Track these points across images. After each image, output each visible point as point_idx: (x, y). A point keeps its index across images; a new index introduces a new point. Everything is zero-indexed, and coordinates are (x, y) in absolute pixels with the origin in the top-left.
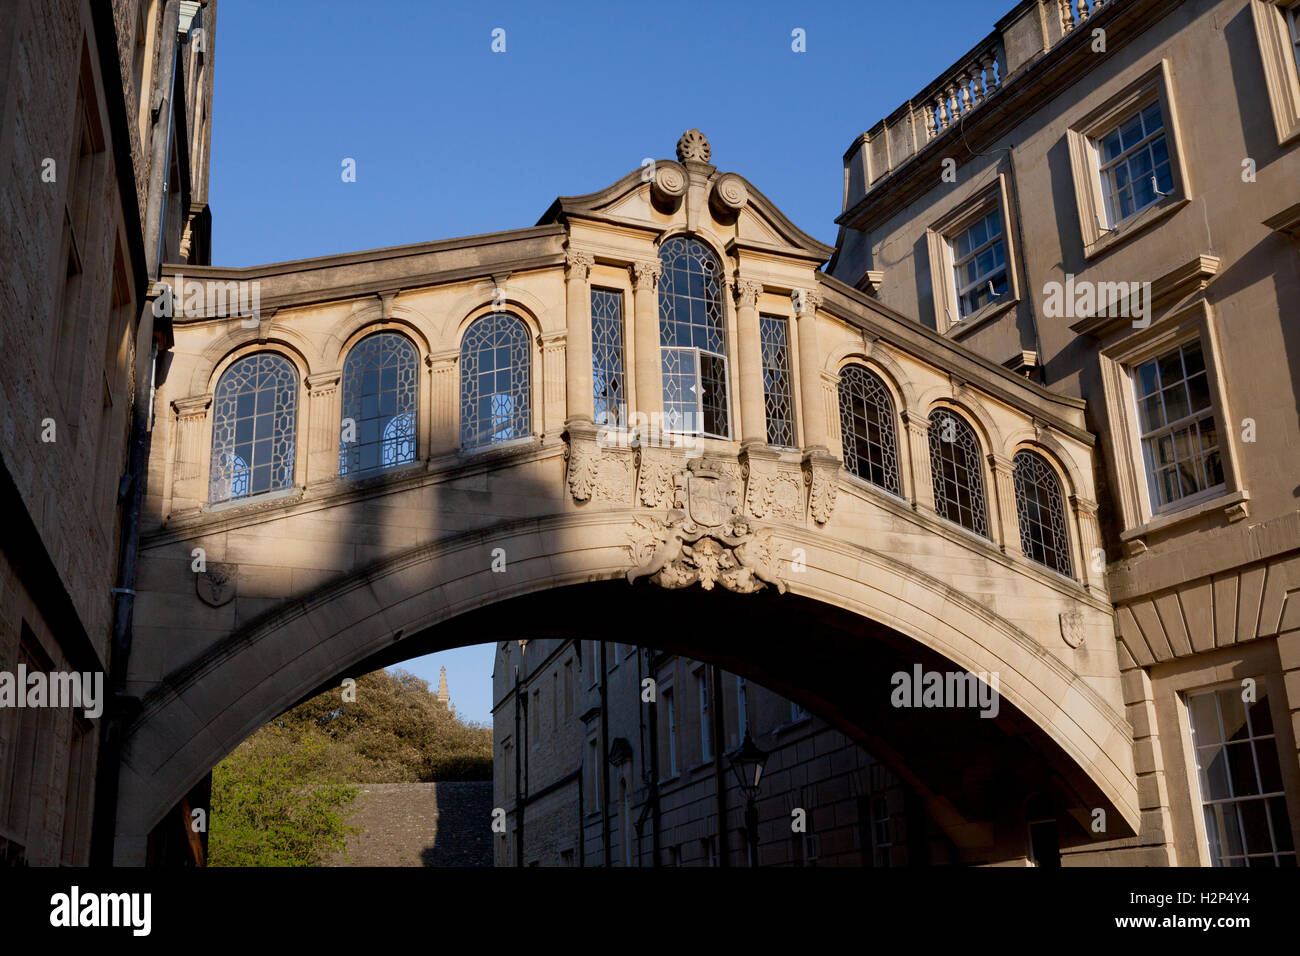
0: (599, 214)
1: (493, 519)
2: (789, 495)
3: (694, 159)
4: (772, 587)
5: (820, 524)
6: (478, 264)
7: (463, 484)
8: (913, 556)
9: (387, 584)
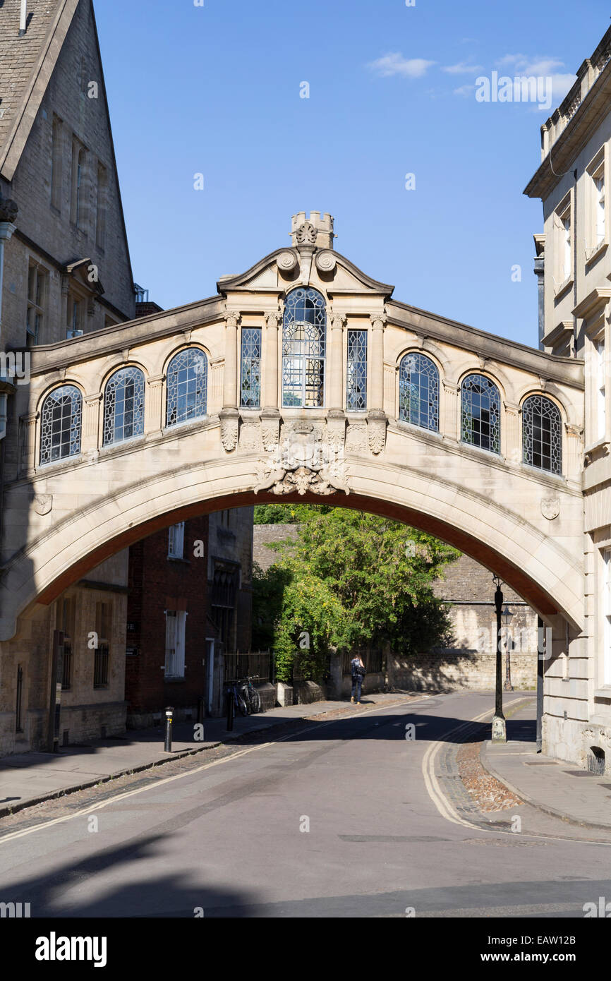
0: (241, 288)
1: (181, 464)
3: (304, 243)
4: (343, 491)
5: (376, 454)
6: (175, 324)
7: (165, 446)
8: (438, 469)
9: (124, 500)
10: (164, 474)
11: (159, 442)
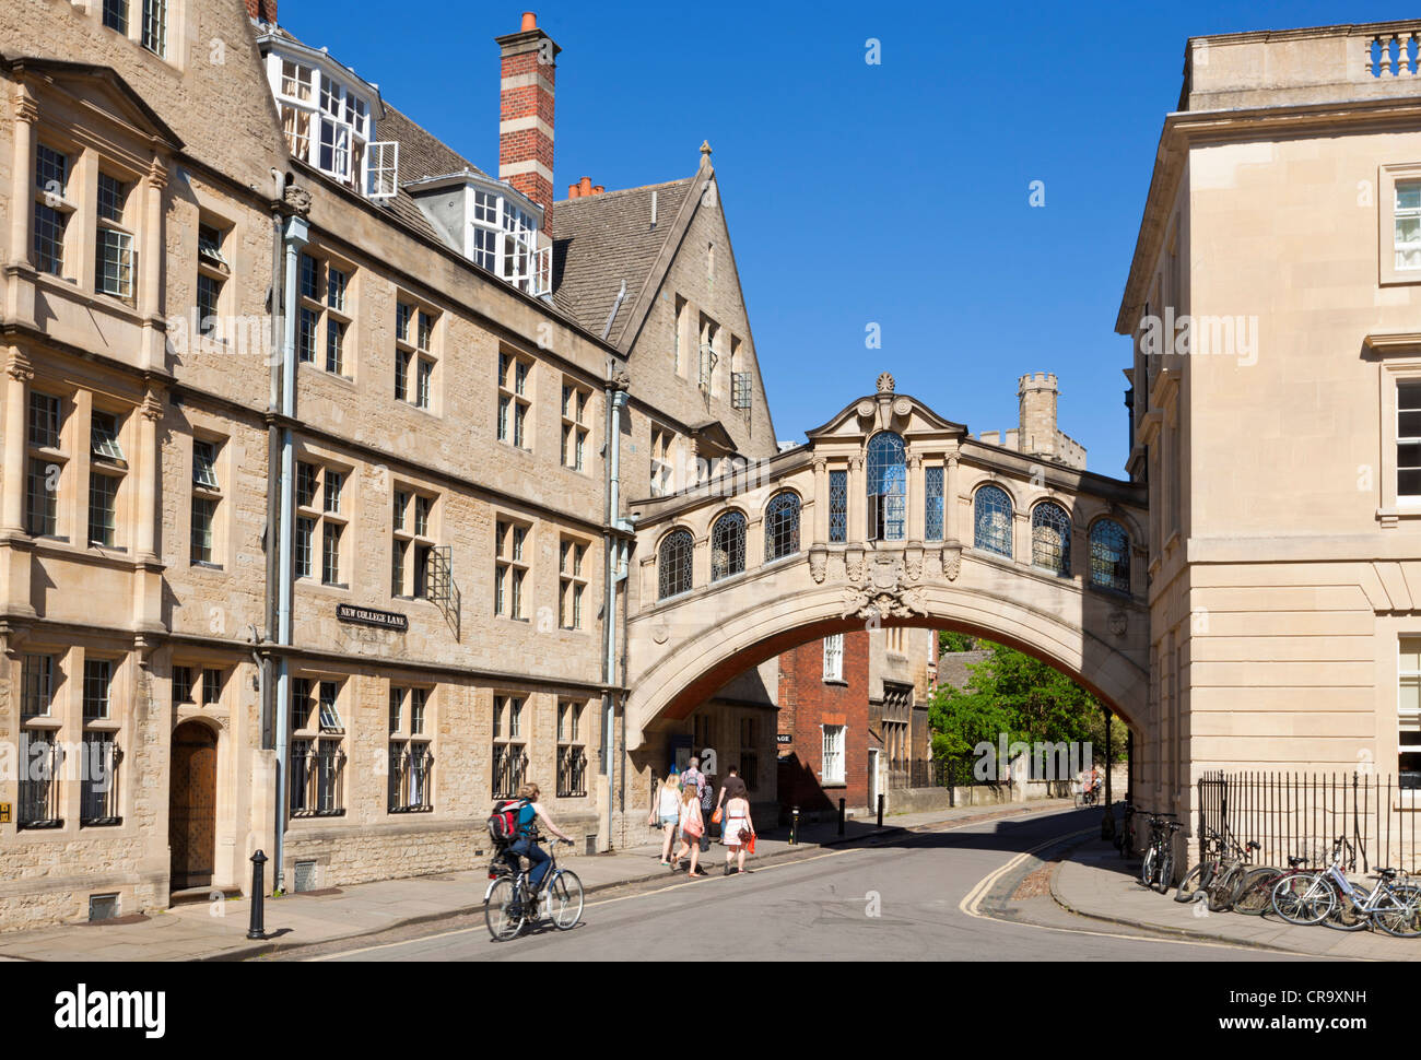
0: (826, 436)
1: (777, 595)
2: (933, 564)
3: (883, 391)
4: (921, 615)
5: (952, 580)
7: (763, 580)
8: (1009, 591)
9: (730, 628)
10: (763, 605)
11: (759, 576)
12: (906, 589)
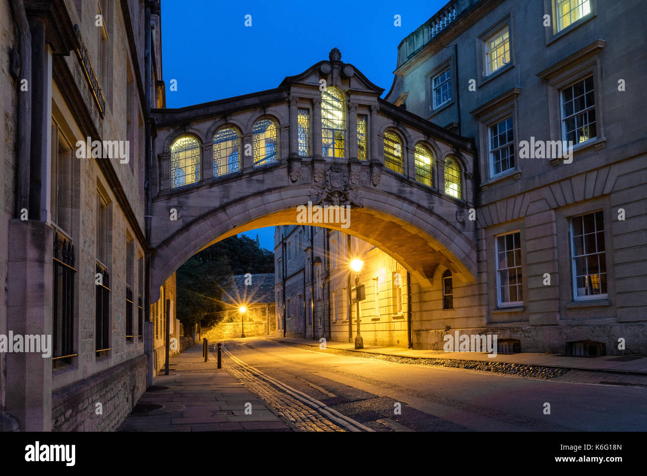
0: (300, 82)
1: (265, 188)
2: (365, 176)
3: (335, 59)
4: (358, 206)
6: (258, 102)
7: (254, 178)
8: (407, 195)
9: (231, 211)
10: (254, 194)
11: (252, 174)
12: (350, 189)
